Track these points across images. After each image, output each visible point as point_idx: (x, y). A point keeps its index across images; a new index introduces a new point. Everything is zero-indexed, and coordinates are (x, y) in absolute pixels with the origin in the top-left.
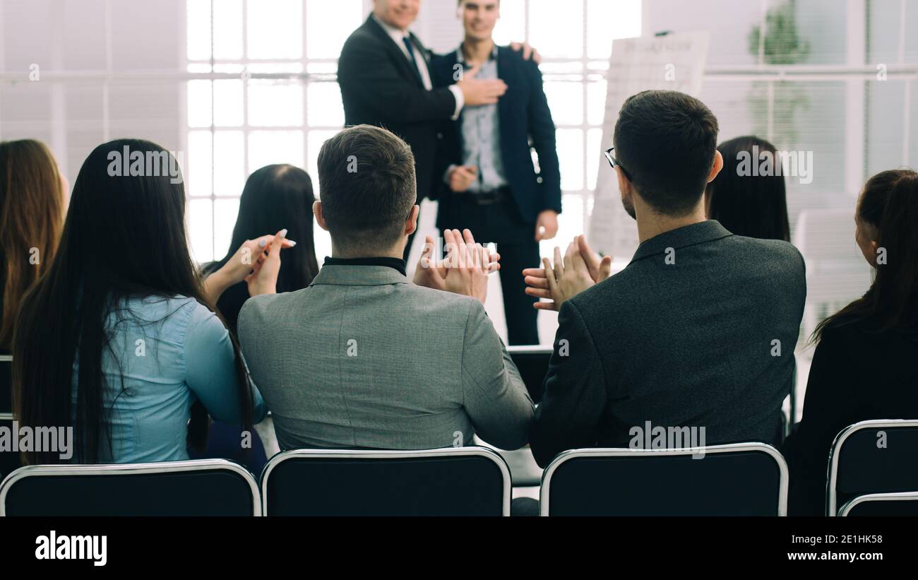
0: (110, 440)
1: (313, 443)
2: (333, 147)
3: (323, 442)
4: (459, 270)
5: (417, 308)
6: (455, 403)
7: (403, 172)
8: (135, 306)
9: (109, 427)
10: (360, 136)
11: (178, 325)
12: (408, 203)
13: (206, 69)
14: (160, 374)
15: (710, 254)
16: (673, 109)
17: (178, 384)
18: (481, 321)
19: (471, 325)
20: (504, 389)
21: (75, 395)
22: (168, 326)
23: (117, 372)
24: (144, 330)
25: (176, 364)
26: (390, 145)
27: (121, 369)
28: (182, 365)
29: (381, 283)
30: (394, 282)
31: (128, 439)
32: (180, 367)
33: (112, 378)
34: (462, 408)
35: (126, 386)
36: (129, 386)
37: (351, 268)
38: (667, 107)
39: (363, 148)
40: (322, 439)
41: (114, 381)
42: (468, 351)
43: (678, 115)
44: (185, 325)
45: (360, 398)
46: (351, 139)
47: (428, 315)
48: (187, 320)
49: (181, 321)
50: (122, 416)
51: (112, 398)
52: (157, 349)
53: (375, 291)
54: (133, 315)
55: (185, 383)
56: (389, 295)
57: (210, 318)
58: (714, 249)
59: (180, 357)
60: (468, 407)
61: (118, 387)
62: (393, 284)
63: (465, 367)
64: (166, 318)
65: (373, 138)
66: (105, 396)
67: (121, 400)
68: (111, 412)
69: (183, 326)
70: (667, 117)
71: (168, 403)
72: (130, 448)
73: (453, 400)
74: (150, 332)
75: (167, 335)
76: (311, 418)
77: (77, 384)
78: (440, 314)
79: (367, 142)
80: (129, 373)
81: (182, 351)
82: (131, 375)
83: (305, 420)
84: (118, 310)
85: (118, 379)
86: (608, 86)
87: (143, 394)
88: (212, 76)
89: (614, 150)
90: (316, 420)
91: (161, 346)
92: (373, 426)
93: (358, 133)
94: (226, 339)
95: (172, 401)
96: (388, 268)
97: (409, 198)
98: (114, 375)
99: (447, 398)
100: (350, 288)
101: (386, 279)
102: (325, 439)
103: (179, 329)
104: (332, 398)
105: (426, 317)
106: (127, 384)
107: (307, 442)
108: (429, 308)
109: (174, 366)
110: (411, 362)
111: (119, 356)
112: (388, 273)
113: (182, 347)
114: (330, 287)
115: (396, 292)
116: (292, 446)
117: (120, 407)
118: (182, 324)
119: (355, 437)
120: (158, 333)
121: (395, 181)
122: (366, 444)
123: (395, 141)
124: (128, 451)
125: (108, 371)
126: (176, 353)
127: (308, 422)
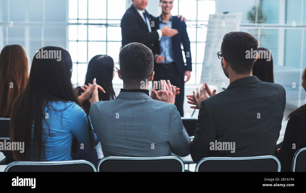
0: (45, 152)
1: (115, 154)
2: (125, 49)
3: (119, 154)
4: (165, 94)
5: (154, 108)
6: (166, 141)
7: (150, 59)
8: (54, 104)
9: (44, 147)
10: (135, 46)
11: (69, 112)
12: (151, 70)
13: (76, 22)
14: (63, 129)
15: (254, 87)
16: (243, 37)
17: (68, 132)
18: (176, 112)
19: (172, 114)
20: (183, 136)
21: (32, 135)
22: (66, 112)
23: (47, 128)
24: (57, 113)
25: (68, 125)
26: (145, 49)
27: (49, 127)
28: (70, 126)
29: (141, 98)
30: (145, 98)
31: (51, 152)
32: (69, 126)
33: (46, 130)
34: (168, 142)
35: (50, 133)
36: (52, 133)
37: (130, 93)
38: (241, 37)
39: (136, 50)
40: (119, 153)
41: (46, 131)
42: (171, 123)
43: (245, 39)
44: (72, 112)
45: (133, 139)
46: (132, 47)
47: (157, 110)
48: (72, 110)
49: (70, 110)
50: (49, 143)
51: (45, 137)
52: (62, 120)
53: (138, 101)
54: (53, 108)
55: (71, 132)
56: (143, 103)
57: (80, 109)
58: (255, 85)
59: (70, 123)
60: (170, 142)
61: (48, 133)
62: (145, 99)
63: (170, 129)
64: (65, 109)
65: (139, 47)
66: (43, 136)
67: (49, 138)
68: (45, 142)
69: (71, 112)
70: (241, 40)
71: (65, 139)
72: (51, 155)
73: (166, 140)
74: (59, 114)
75: (65, 115)
76: (115, 145)
77: (33, 132)
78: (161, 110)
79: (137, 48)
80: (52, 128)
81: (70, 121)
82: (53, 129)
83: (113, 146)
84: (48, 106)
85: (48, 130)
86: (207, 29)
87: (56, 136)
88: (78, 24)
89: (220, 52)
90: (117, 146)
91: (63, 119)
92: (137, 149)
93: (134, 45)
94: (85, 117)
95: (67, 138)
96: (143, 93)
97: (151, 68)
98: (46, 129)
99: (164, 140)
100: (130, 100)
101: (143, 97)
102: (120, 153)
103: (69, 113)
104: (123, 139)
105: (157, 111)
106: (51, 132)
107: (113, 154)
108: (158, 108)
109: (68, 126)
110: (151, 127)
111: (48, 122)
112: (143, 95)
113: (70, 119)
114: (123, 99)
115: (146, 102)
116: (108, 155)
117: (48, 140)
118: (71, 111)
119: (131, 152)
120: (62, 114)
121: (147, 62)
122: (135, 155)
123: (147, 48)
124: (50, 156)
125: (44, 128)
126: (68, 122)
127: (114, 147)
